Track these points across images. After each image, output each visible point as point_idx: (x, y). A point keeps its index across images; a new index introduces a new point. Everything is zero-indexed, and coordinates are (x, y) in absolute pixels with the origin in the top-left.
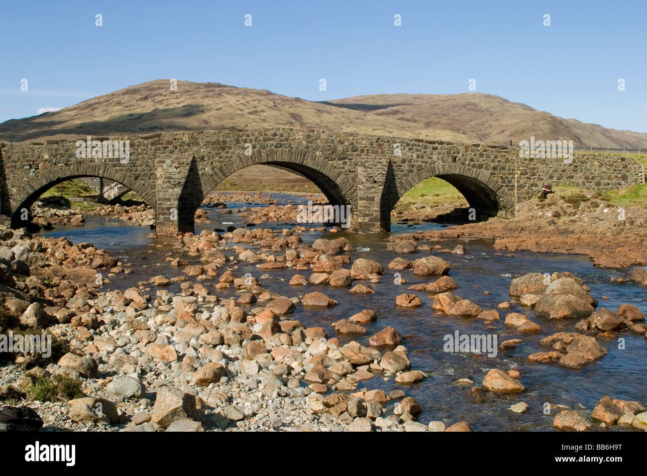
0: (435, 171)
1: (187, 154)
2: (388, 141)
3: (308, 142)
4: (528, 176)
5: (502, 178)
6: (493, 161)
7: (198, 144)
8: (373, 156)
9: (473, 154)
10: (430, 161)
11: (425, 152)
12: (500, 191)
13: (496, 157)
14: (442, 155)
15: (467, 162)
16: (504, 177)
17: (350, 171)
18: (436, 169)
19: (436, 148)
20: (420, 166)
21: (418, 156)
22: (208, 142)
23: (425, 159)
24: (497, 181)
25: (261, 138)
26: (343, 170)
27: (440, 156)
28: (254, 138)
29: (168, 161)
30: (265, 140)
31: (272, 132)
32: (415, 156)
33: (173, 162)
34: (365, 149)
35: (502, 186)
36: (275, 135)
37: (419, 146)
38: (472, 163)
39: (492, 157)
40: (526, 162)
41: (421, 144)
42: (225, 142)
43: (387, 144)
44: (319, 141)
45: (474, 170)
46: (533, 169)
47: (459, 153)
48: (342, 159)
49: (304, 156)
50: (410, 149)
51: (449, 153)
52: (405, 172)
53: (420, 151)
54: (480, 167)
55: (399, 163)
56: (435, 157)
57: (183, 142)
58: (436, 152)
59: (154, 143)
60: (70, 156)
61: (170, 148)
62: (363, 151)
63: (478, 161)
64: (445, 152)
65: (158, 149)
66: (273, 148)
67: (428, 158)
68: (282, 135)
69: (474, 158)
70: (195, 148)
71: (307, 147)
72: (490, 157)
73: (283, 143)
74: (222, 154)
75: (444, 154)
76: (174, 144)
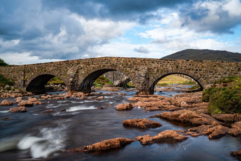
0: (168, 72)
1: (76, 67)
2: (148, 60)
3: (117, 62)
4: (213, 73)
5: (200, 74)
6: (196, 67)
7: (80, 64)
8: (142, 66)
9: (186, 64)
10: (166, 68)
11: (164, 64)
12: (199, 80)
13: (197, 65)
15: (183, 68)
16: (201, 74)
17: (133, 72)
19: (169, 62)
20: (162, 70)
21: (161, 66)
22: (83, 63)
24: (198, 76)
25: (101, 61)
26: (130, 72)
27: (171, 66)
28: (98, 61)
29: (70, 69)
30: (102, 61)
31: (105, 58)
32: (159, 65)
33: (72, 70)
35: (200, 78)
36: (106, 59)
38: (185, 68)
39: (195, 65)
40: (212, 67)
41: (162, 61)
42: (88, 62)
43: (148, 61)
44: (121, 61)
45: (187, 71)
46: (215, 70)
47: (179, 64)
48: (130, 67)
49: (116, 67)
50: (157, 63)
52: (155, 72)
53: (162, 63)
54: (189, 69)
55: (153, 69)
56: (168, 66)
57: (75, 63)
58: (169, 64)
59: (66, 64)
60: (43, 68)
61: (71, 65)
62: (138, 64)
63: (188, 67)
64: (173, 64)
65: (68, 65)
66: (105, 64)
67: (165, 66)
68: (108, 60)
69: (186, 66)
70: (79, 65)
71: (117, 64)
72: (194, 65)
73: (108, 62)
74: (88, 67)
75: (172, 65)
76: (73, 64)
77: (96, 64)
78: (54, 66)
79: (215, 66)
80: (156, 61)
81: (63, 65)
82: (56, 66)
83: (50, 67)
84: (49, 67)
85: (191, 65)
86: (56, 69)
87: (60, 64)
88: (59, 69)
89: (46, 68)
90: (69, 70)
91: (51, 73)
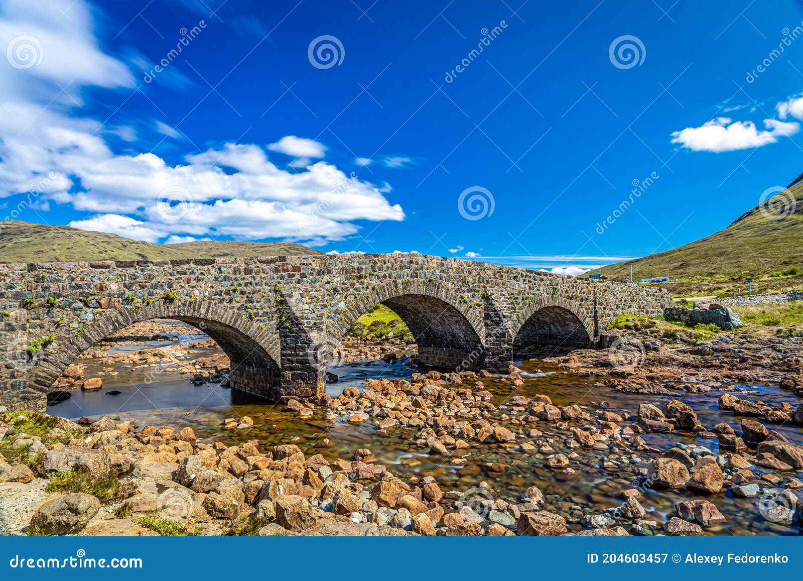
2: (507, 272)
3: (442, 271)
6: (580, 292)
7: (329, 272)
8: (495, 287)
9: (567, 285)
10: (538, 292)
11: (535, 284)
13: (582, 288)
14: (546, 287)
15: (563, 294)
18: (542, 301)
20: (530, 298)
22: (343, 269)
23: (535, 290)
24: (584, 312)
25: (398, 266)
28: (389, 265)
29: (296, 294)
30: (401, 268)
31: (409, 259)
32: (527, 287)
34: (490, 280)
35: (586, 317)
36: (411, 262)
37: (530, 277)
38: (567, 295)
41: (531, 274)
42: (360, 270)
43: (506, 274)
44: (451, 270)
45: (568, 301)
46: (606, 299)
47: (558, 284)
49: (438, 288)
50: (524, 280)
51: (551, 284)
52: (520, 305)
55: (515, 296)
56: (541, 289)
57: (314, 269)
59: (276, 270)
60: (155, 286)
61: (297, 276)
62: (488, 282)
65: (282, 278)
66: (409, 277)
68: (417, 263)
69: (568, 289)
70: (326, 278)
71: (441, 278)
72: (579, 289)
73: (419, 272)
74: (357, 285)
76: (302, 271)
77: (385, 277)
78: (216, 279)
79: (605, 291)
81: (263, 275)
82: (225, 278)
83: (198, 279)
84: (193, 283)
85: (575, 288)
86: (228, 293)
88: (242, 293)
89: (176, 285)
90: (291, 296)
91: (203, 311)
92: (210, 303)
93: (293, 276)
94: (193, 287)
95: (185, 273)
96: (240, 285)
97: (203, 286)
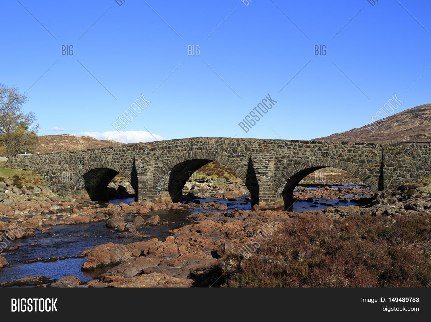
0: (309, 164)
2: (272, 143)
3: (217, 146)
4: (394, 167)
5: (369, 169)
6: (360, 155)
7: (155, 149)
8: (261, 154)
9: (341, 150)
10: (304, 156)
11: (300, 150)
12: (368, 180)
13: (363, 152)
14: (314, 152)
15: (336, 157)
16: (372, 168)
18: (310, 163)
19: (309, 147)
20: (296, 160)
21: (294, 153)
22: (161, 147)
23: (301, 155)
24: (365, 172)
25: (190, 144)
26: (240, 164)
28: (185, 144)
30: (192, 145)
31: (196, 140)
32: (292, 153)
33: (142, 160)
34: (255, 149)
35: (369, 176)
36: (198, 142)
38: (340, 158)
39: (360, 152)
40: (393, 156)
41: (297, 144)
43: (271, 145)
44: (224, 145)
45: (343, 163)
46: (399, 161)
47: (328, 150)
48: (240, 156)
49: (215, 155)
50: (289, 148)
51: (320, 150)
52: (285, 165)
53: (296, 149)
54: (348, 160)
55: (280, 159)
56: (308, 154)
57: (148, 148)
58: (309, 149)
59: (134, 150)
60: (97, 157)
61: (142, 152)
62: (253, 150)
63: (346, 156)
64: (316, 149)
65: (136, 152)
66: (196, 150)
67: (303, 154)
68: (201, 142)
69: (343, 153)
70: (154, 152)
71: (217, 149)
72: (357, 152)
73: (202, 147)
74: (168, 155)
75: (316, 151)
76: (143, 150)
77: (182, 150)
78: (113, 154)
79: (398, 153)
80: (287, 145)
81: (129, 152)
82: (117, 154)
83: (108, 154)
84: (107, 156)
85: (352, 152)
86: (117, 159)
87: (124, 151)
88: (122, 159)
89: (102, 157)
90: (137, 160)
91: (109, 166)
92: (112, 163)
93: (140, 152)
94: (107, 157)
95: (104, 152)
96: (121, 156)
97: (109, 157)
